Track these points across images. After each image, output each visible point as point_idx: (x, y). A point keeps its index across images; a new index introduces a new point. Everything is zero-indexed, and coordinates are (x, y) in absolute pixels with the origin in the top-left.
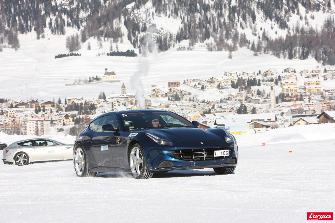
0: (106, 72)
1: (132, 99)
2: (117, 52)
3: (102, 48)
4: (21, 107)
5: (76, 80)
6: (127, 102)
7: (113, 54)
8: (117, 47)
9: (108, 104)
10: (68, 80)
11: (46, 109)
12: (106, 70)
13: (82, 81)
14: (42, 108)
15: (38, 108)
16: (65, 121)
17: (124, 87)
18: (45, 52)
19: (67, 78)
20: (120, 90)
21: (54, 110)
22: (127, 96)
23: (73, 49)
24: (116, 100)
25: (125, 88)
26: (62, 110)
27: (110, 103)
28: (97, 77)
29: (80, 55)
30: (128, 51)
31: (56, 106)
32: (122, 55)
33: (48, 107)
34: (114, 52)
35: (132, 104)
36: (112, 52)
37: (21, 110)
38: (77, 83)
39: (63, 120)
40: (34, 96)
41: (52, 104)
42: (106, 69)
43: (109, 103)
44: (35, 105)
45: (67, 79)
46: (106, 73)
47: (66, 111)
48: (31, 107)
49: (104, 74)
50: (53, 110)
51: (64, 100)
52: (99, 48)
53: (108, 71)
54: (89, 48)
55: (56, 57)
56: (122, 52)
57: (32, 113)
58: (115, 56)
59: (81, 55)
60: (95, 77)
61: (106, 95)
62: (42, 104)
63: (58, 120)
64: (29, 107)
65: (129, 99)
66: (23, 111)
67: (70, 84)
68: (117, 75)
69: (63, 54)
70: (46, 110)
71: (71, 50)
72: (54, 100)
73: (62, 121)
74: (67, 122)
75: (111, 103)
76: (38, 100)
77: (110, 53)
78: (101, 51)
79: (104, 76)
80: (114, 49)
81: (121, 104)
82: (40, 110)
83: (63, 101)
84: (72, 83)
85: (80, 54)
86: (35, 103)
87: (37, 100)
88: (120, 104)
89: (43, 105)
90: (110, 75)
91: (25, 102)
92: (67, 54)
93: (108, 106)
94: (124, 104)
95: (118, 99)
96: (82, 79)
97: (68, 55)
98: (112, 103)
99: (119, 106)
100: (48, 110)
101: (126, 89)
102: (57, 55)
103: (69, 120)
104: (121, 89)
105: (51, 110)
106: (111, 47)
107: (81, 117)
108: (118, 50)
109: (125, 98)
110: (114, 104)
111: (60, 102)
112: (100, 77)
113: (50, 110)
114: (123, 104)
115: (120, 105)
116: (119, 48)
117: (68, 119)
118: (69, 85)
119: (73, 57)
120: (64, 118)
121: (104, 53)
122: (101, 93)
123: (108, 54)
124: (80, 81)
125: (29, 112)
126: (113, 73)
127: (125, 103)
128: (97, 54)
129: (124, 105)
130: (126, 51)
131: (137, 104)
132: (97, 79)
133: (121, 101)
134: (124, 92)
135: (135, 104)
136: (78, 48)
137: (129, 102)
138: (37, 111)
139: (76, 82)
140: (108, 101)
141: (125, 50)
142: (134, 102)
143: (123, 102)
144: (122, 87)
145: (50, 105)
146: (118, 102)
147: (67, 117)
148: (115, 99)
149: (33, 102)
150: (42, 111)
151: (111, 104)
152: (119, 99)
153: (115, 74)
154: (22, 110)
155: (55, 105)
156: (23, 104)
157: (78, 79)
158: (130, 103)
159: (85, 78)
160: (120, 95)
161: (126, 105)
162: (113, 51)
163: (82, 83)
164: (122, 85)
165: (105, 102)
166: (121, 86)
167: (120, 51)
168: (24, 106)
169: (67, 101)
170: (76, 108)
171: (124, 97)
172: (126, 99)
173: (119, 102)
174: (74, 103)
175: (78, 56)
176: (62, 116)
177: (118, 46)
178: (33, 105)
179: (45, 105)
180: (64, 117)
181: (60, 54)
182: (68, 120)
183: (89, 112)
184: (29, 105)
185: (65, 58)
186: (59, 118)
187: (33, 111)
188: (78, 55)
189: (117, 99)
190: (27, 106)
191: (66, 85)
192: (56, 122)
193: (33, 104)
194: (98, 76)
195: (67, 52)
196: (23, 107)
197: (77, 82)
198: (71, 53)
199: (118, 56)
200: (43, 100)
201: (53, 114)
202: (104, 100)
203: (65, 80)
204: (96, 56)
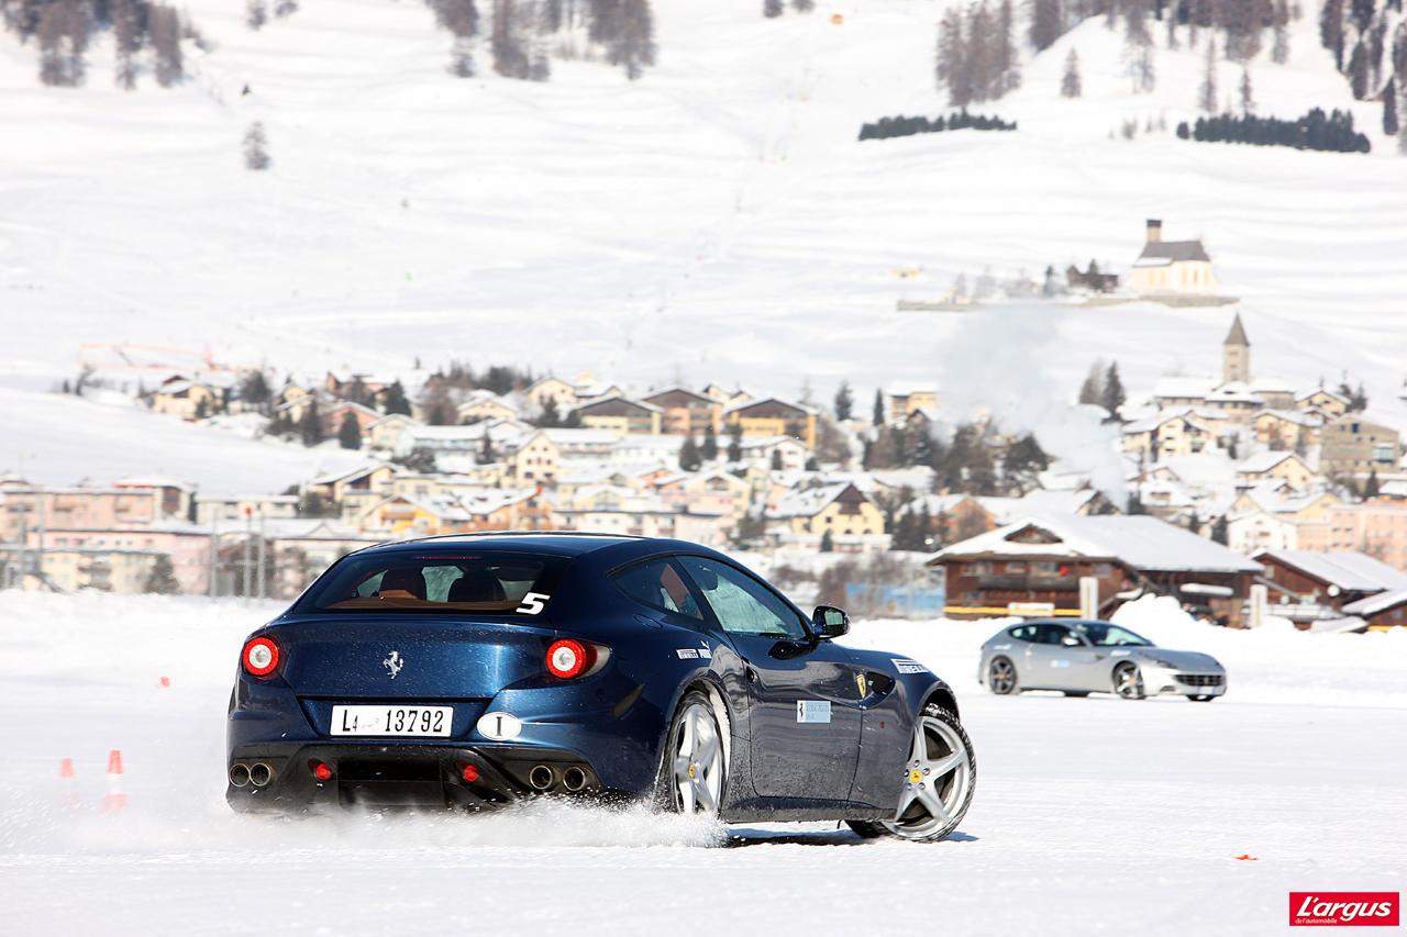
0: (1154, 239)
1: (1282, 414)
2: (1241, 118)
3: (1150, 90)
4: (604, 427)
5: (961, 279)
6: (1246, 435)
7: (1215, 130)
8: (1246, 90)
9: (1128, 438)
10: (921, 279)
11: (750, 449)
12: (1154, 230)
13: (1001, 287)
14: (724, 442)
15: (700, 440)
16: (841, 522)
17: (1238, 336)
18: (805, 99)
19: (913, 265)
20: (1216, 356)
21: (797, 454)
22: (1254, 393)
23: (972, 86)
24: (1177, 417)
25: (1247, 344)
26: (843, 456)
27: (1140, 433)
28: (1093, 266)
29: (1013, 127)
30: (1316, 114)
31: (812, 430)
32: (1271, 142)
33: (761, 436)
34: (1226, 117)
35: (1276, 444)
36: (1213, 121)
37: (601, 444)
38: (967, 301)
39: (829, 520)
40: (704, 360)
41: (787, 417)
42: (1154, 224)
43: (1133, 434)
44: (693, 417)
45: (914, 273)
46: (1154, 249)
47: (868, 464)
48: (664, 431)
49: (1140, 250)
50: (790, 453)
51: (872, 401)
52: (1135, 92)
53: (1168, 234)
54: (1071, 85)
55: (868, 132)
56: (1272, 121)
57: (659, 466)
58: (1229, 140)
59: (1019, 125)
60: (1083, 269)
61: (1124, 379)
62: (729, 414)
63: (799, 516)
64: (648, 429)
65: (1264, 411)
66: (610, 448)
67: (921, 304)
68: (1220, 259)
69: (909, 114)
70: (744, 453)
71: (961, 95)
72: (807, 392)
73: (819, 527)
74: (848, 532)
75: (1147, 437)
76: (712, 390)
77: (1200, 123)
78: (1143, 108)
79: (1135, 267)
80: (1228, 100)
81: (1211, 445)
82: (711, 451)
83: (863, 408)
84: (937, 298)
85: (1008, 120)
86: (692, 405)
87: (707, 391)
88: (1202, 444)
89: (734, 419)
90: (1174, 260)
91: (635, 395)
92: (932, 118)
93: (1125, 451)
94: (1227, 442)
95: (1191, 411)
96: (1000, 275)
97: (939, 126)
98: (1155, 434)
99: (1196, 454)
100: (756, 453)
101: (1253, 350)
102: (873, 120)
103: (865, 519)
104: (1220, 348)
105: (777, 453)
106: (1210, 88)
107: (934, 511)
108: (1254, 105)
109: (1241, 406)
110: (1161, 438)
111: (843, 407)
112: (1113, 271)
113: (769, 452)
114: (1221, 445)
115: (1203, 451)
116: (1255, 96)
117: (859, 513)
118: (921, 307)
119: (968, 134)
120: (837, 506)
121: (1162, 124)
122: (1096, 368)
123: (1183, 131)
124: (986, 284)
125: (645, 457)
126: (1193, 251)
127: (1235, 439)
128: (1118, 126)
129: (1224, 452)
130: (1304, 112)
131: (1307, 448)
132: (1096, 280)
133: (1211, 423)
134: (1237, 372)
135: (1297, 451)
136: (1005, 85)
137: (1261, 431)
138: (691, 458)
139: (961, 291)
140: (1130, 422)
141: (1291, 111)
142: (1290, 433)
143: (1225, 430)
144: (1230, 341)
145: (778, 424)
146: (1187, 427)
147: (851, 500)
148: (1171, 411)
149: (679, 397)
150: (722, 458)
151: (1145, 440)
152: (1201, 411)
153: (1204, 257)
154: (608, 444)
155: (805, 426)
156: (615, 407)
157: (975, 272)
158: (1265, 437)
159: (1022, 271)
160: (1214, 390)
161: (1240, 448)
162: (1219, 112)
163: (998, 297)
164: (1228, 323)
165: (1116, 426)
166: (1225, 334)
167: (1262, 112)
168: (622, 421)
169: (888, 402)
170: (927, 451)
171: (1236, 404)
172: (1248, 412)
173: (1199, 431)
174: (917, 420)
175: (994, 134)
176: (823, 496)
177: (1252, 85)
178: (678, 419)
179: (746, 422)
180: (837, 500)
181: (892, 114)
182: (857, 518)
183: (995, 478)
184: (649, 413)
185: (920, 140)
186: (807, 504)
187: (671, 454)
188: (997, 124)
189: (1182, 409)
190: (638, 420)
191: (903, 306)
192: (783, 530)
193: (677, 412)
194: (1100, 263)
195: (935, 102)
196: (617, 427)
197: (971, 288)
198: (958, 110)
199: (1248, 141)
200: (743, 388)
201: (781, 478)
202: (1107, 414)
203: (904, 275)
204: (1111, 136)
